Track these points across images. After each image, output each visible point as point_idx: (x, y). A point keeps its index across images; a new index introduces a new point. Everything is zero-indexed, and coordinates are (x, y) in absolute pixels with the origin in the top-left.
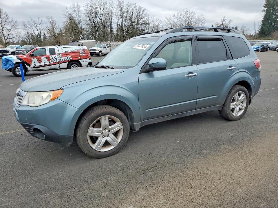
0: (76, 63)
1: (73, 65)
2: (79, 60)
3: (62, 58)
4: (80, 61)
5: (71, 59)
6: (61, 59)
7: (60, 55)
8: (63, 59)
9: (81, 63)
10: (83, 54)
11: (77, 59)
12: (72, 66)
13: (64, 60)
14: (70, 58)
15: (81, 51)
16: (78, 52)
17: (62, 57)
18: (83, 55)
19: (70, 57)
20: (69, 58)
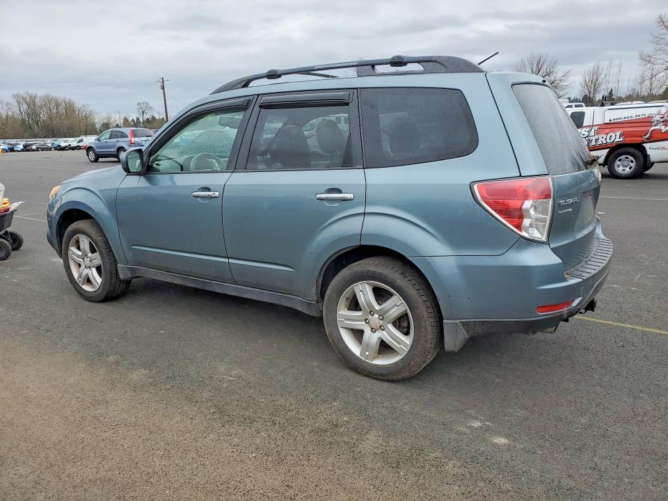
0: (632, 150)
1: (623, 157)
2: (645, 143)
3: (596, 137)
4: (647, 146)
5: (621, 139)
6: (594, 138)
7: (593, 131)
8: (596, 140)
9: (649, 152)
10: (663, 128)
11: (638, 140)
12: (620, 160)
13: (600, 143)
14: (618, 136)
15: (657, 118)
16: (648, 121)
17: (597, 133)
18: (661, 130)
19: (618, 134)
20: (616, 137)
